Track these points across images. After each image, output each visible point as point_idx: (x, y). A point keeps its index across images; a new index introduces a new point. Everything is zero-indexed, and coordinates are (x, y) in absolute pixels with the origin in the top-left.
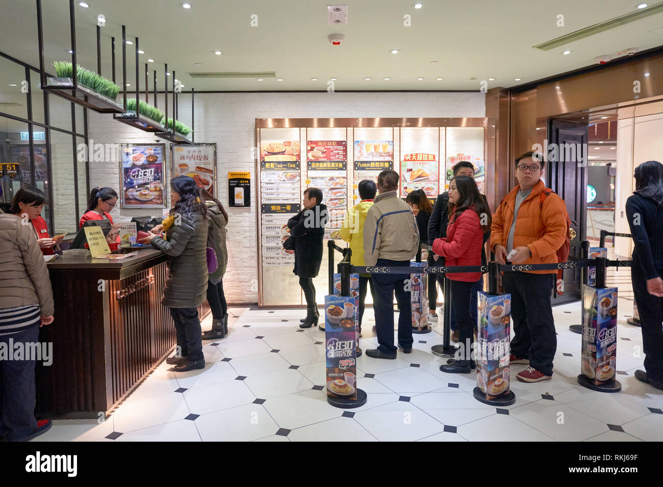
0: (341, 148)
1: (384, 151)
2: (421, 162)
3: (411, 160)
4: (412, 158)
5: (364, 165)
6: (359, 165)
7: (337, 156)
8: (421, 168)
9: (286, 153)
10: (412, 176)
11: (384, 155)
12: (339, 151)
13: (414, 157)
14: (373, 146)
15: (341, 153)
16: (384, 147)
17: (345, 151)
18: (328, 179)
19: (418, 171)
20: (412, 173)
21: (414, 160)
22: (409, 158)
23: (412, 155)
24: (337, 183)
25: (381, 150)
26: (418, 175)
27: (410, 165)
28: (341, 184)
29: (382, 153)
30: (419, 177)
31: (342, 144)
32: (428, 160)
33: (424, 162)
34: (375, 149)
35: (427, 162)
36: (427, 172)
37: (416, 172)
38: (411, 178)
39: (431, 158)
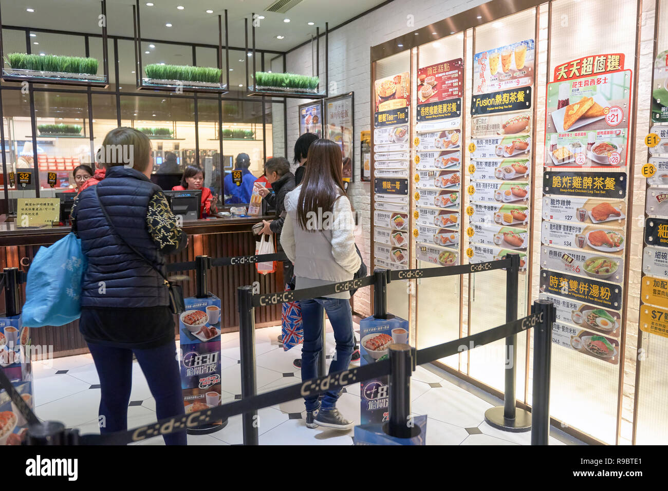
0: (455, 73)
1: (518, 65)
2: (589, 79)
3: (568, 79)
4: (568, 73)
5: (486, 102)
6: (477, 103)
7: (450, 90)
8: (587, 95)
9: (397, 96)
10: (568, 116)
11: (517, 74)
12: (453, 81)
13: (574, 70)
14: (500, 59)
15: (455, 82)
16: (519, 57)
17: (462, 78)
18: (439, 134)
19: (582, 103)
20: (568, 111)
21: (575, 77)
22: (562, 73)
23: (569, 65)
24: (450, 142)
25: (513, 66)
26: (580, 114)
27: (564, 90)
28: (454, 144)
29: (514, 72)
30: (583, 117)
31: (456, 65)
32: (606, 72)
33: (596, 78)
34: (504, 65)
35: (603, 77)
36: (603, 103)
37: (576, 107)
38: (565, 123)
39: (613, 63)
